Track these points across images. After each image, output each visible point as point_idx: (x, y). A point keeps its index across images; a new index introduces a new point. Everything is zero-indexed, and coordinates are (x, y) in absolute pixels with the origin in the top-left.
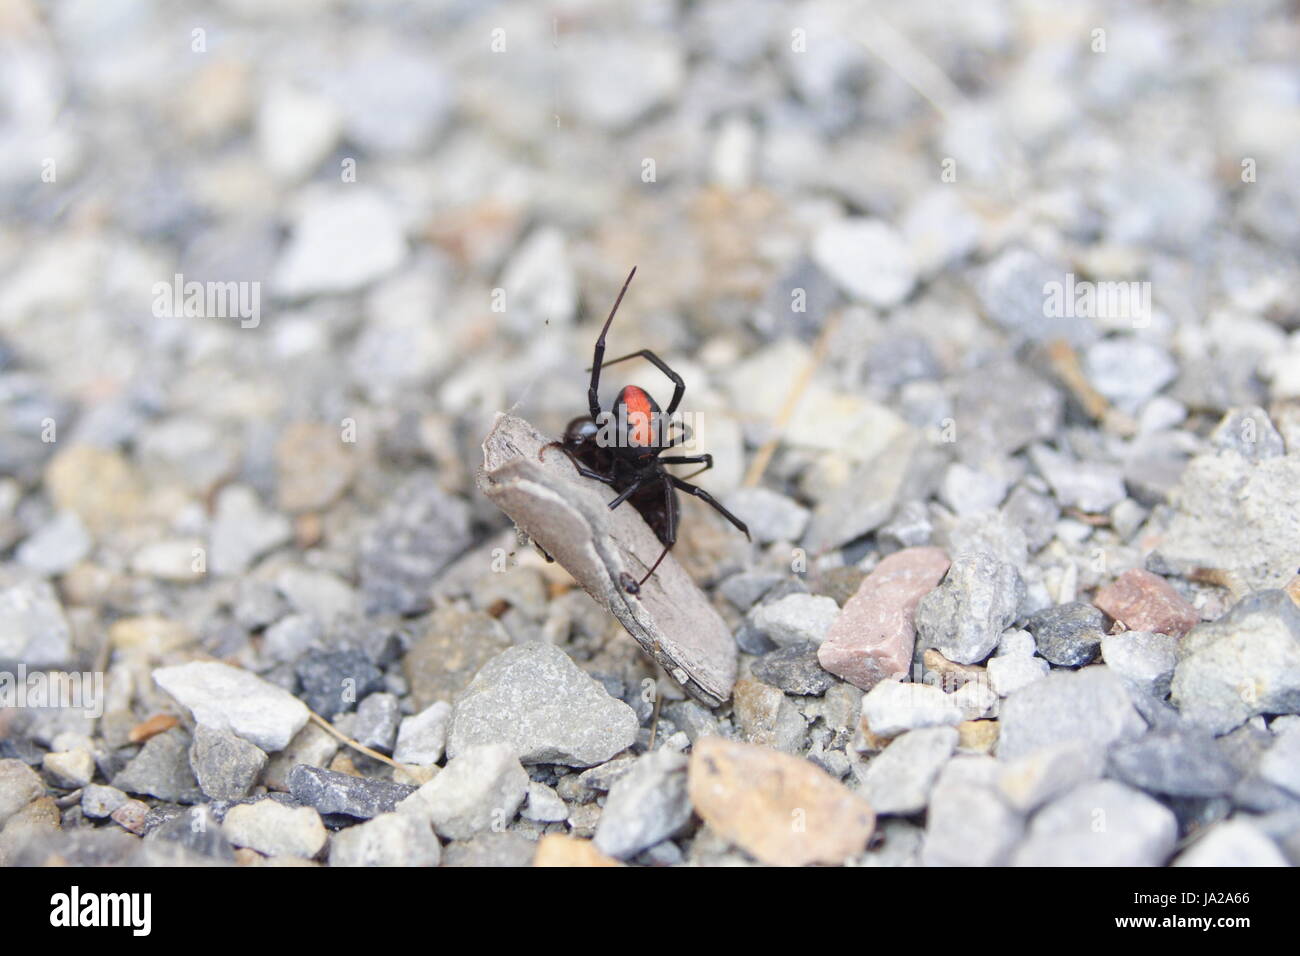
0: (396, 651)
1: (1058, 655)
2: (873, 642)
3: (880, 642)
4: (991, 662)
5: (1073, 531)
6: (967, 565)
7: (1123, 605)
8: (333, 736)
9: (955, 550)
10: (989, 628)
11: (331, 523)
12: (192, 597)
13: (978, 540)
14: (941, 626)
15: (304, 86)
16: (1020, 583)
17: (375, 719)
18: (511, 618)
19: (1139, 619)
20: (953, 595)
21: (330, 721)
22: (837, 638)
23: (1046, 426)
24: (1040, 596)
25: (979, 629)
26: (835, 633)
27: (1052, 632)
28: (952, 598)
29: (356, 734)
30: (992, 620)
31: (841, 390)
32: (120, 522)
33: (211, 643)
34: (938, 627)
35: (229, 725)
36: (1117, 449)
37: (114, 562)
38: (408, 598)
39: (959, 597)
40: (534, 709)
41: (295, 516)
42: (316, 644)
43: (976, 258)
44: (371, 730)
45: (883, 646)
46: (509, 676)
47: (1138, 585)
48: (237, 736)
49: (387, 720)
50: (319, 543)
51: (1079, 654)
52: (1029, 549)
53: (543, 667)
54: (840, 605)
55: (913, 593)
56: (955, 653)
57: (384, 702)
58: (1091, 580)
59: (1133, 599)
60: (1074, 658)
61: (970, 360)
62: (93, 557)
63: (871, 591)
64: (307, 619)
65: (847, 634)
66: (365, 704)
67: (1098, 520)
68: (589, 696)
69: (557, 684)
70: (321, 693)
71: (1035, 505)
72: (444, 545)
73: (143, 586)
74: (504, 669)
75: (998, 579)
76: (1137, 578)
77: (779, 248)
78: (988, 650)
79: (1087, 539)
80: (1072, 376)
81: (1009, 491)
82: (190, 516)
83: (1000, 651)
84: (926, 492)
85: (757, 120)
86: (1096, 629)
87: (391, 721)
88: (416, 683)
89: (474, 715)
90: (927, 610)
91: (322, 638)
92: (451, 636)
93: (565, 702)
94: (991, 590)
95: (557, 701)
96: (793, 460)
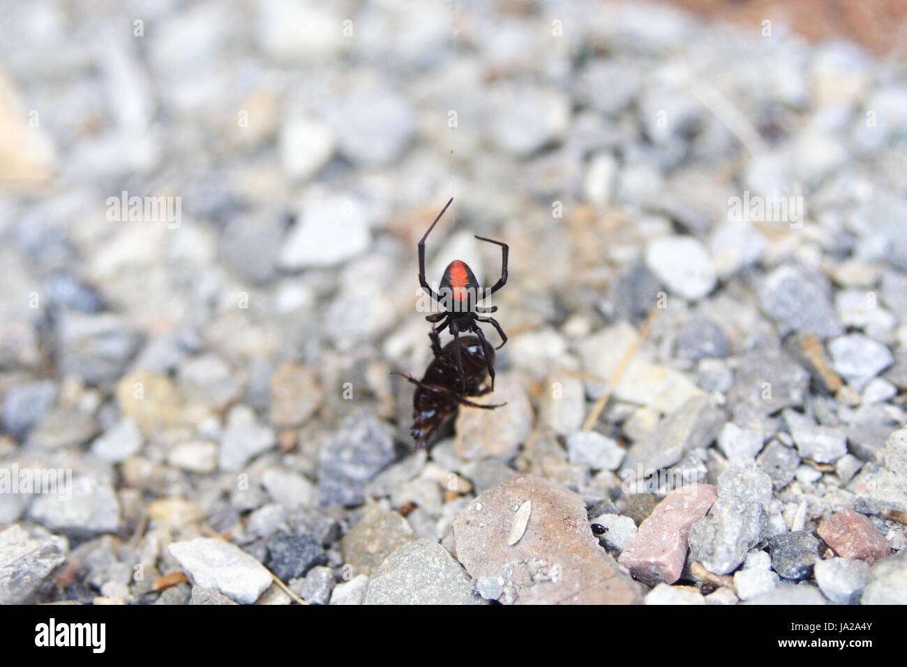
0: (337, 534)
1: (785, 571)
2: (656, 555)
3: (661, 555)
4: (737, 574)
5: (808, 475)
6: (724, 505)
7: (835, 536)
8: (287, 594)
9: (721, 489)
10: (736, 551)
11: (304, 434)
12: (206, 484)
13: (737, 482)
14: (704, 546)
15: (314, 115)
16: (764, 516)
17: (316, 585)
18: (416, 516)
19: (845, 548)
20: (714, 525)
21: (287, 584)
22: (633, 549)
23: (796, 396)
24: (778, 524)
25: (729, 551)
26: (632, 546)
27: (782, 554)
28: (712, 527)
29: (303, 595)
30: (739, 545)
31: (657, 361)
32: (164, 426)
33: (214, 520)
34: (702, 547)
35: (217, 585)
36: (846, 415)
37: (156, 454)
38: (349, 495)
39: (717, 527)
40: (420, 588)
41: (279, 430)
42: (283, 527)
43: (761, 267)
44: (313, 593)
45: (663, 559)
46: (405, 564)
47: (846, 522)
48: (221, 593)
49: (324, 586)
50: (294, 449)
51: (800, 571)
52: (774, 488)
53: (429, 559)
54: (638, 523)
55: (688, 520)
56: (712, 567)
57: (324, 573)
58: (817, 513)
59: (842, 531)
60: (796, 574)
61: (748, 343)
62: (142, 453)
63: (660, 515)
64: (279, 508)
65: (640, 547)
66: (311, 573)
67: (825, 468)
68: (459, 581)
69: (438, 571)
70: (283, 563)
71: (782, 455)
72: (375, 458)
73: (173, 475)
74: (403, 558)
75: (746, 514)
76: (846, 517)
77: (623, 254)
78: (735, 566)
79: (818, 481)
80: (818, 361)
81: (766, 443)
82: (209, 425)
83: (745, 566)
84: (708, 441)
85: (618, 154)
86: (813, 553)
87: (327, 587)
88: (348, 558)
89: (379, 590)
90: (696, 533)
91: (288, 523)
92: (373, 528)
93: (442, 585)
94: (740, 523)
95: (437, 583)
96: (619, 410)
